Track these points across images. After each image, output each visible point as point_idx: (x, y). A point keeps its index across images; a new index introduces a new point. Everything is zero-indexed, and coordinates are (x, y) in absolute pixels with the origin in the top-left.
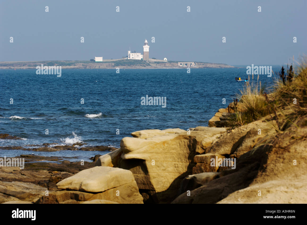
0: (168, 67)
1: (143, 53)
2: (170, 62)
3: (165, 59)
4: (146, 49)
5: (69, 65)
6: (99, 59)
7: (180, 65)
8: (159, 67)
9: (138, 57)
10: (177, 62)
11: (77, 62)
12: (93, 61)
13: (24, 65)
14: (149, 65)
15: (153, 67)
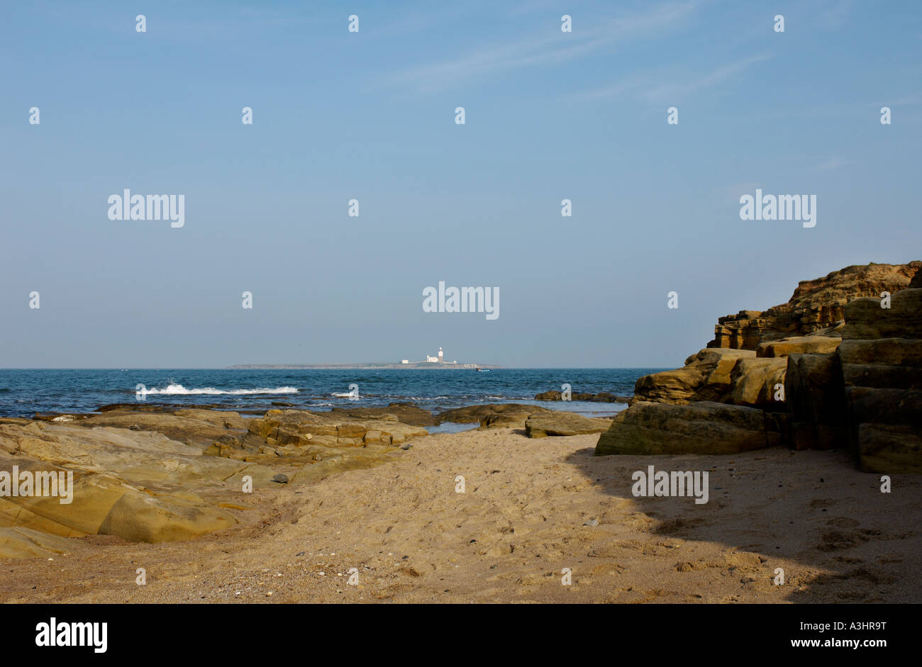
0: (458, 367)
1: (438, 357)
2: (458, 364)
3: (455, 362)
4: (441, 354)
5: (384, 365)
6: (405, 362)
7: (467, 366)
8: (450, 368)
9: (435, 360)
10: (463, 364)
11: (389, 364)
12: (401, 363)
13: (350, 366)
14: (442, 366)
15: (445, 367)
